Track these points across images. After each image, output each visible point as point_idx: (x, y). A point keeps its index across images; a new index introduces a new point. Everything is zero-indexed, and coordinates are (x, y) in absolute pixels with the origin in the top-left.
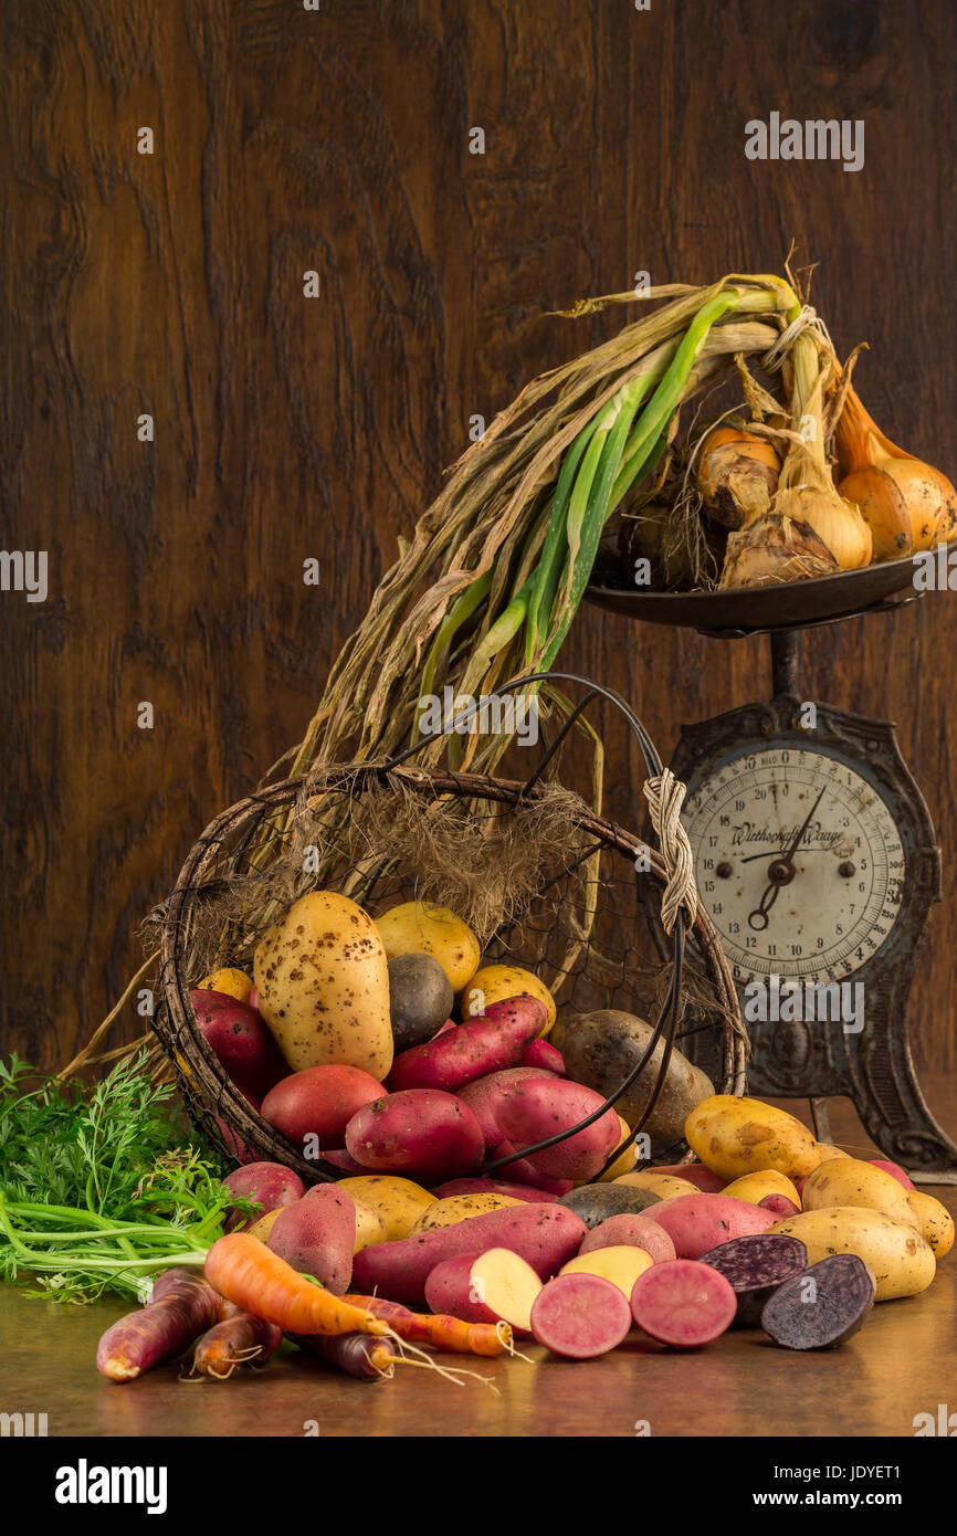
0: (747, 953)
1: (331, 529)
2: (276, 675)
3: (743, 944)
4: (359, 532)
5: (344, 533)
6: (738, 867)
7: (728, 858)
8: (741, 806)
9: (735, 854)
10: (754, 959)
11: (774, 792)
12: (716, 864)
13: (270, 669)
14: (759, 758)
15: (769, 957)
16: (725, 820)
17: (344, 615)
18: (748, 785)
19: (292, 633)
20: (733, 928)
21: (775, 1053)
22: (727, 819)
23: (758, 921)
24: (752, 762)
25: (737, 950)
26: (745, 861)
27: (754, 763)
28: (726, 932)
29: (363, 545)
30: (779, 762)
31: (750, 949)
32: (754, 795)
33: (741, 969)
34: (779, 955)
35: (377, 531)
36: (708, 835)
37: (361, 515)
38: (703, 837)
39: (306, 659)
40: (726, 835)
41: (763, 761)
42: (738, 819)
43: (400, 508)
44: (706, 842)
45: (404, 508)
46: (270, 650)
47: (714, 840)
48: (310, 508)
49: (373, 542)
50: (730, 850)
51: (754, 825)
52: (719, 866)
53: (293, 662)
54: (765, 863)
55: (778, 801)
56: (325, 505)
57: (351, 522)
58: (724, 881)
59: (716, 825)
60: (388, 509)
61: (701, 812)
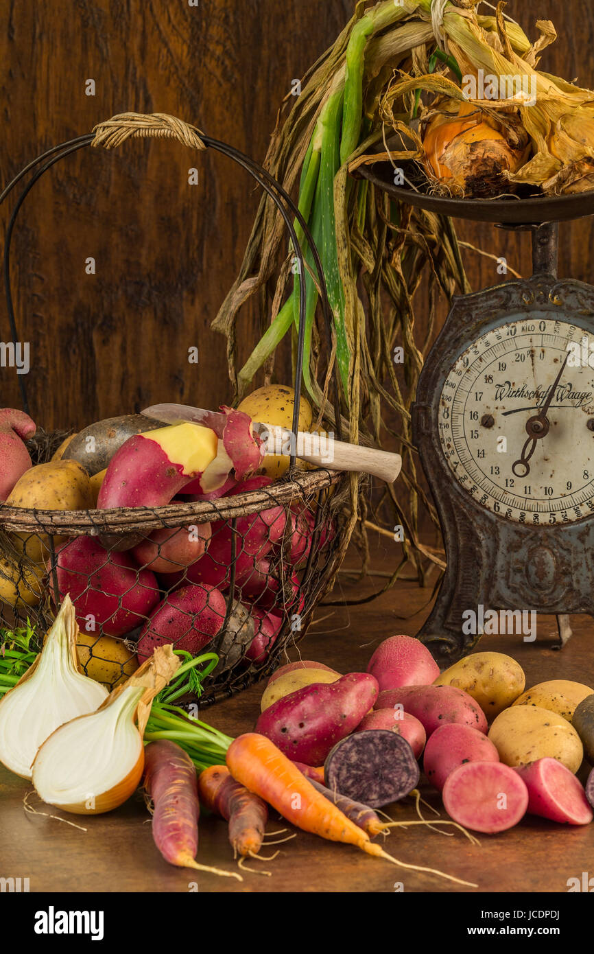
0: (506, 492)
1: (110, 83)
2: (63, 208)
3: (502, 483)
4: (133, 83)
5: (120, 85)
6: (499, 419)
7: (491, 411)
8: (503, 367)
9: (497, 408)
10: (512, 497)
11: (532, 356)
12: (481, 415)
13: (57, 203)
14: (519, 326)
15: (525, 496)
16: (489, 379)
17: (121, 155)
18: (508, 349)
19: (76, 172)
20: (495, 470)
21: (528, 576)
22: (491, 378)
23: (520, 469)
24: (513, 330)
25: (497, 489)
26: (505, 414)
27: (515, 330)
28: (488, 473)
29: (137, 95)
30: (537, 330)
31: (509, 489)
32: (514, 358)
33: (501, 505)
34: (533, 494)
35: (150, 82)
36: (474, 391)
37: (135, 68)
38: (470, 392)
39: (88, 194)
40: (489, 391)
41: (523, 329)
42: (500, 378)
43: (169, 62)
44: (472, 396)
45: (172, 63)
46: (57, 187)
47: (479, 396)
48: (91, 64)
49: (146, 92)
50: (493, 404)
51: (514, 384)
52: (483, 418)
53: (78, 197)
54: (523, 418)
55: (535, 364)
56: (104, 60)
57: (127, 73)
58: (488, 430)
59: (481, 385)
60: (158, 63)
61: (468, 371)
